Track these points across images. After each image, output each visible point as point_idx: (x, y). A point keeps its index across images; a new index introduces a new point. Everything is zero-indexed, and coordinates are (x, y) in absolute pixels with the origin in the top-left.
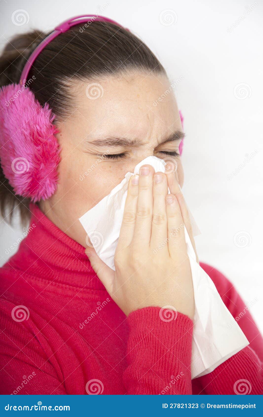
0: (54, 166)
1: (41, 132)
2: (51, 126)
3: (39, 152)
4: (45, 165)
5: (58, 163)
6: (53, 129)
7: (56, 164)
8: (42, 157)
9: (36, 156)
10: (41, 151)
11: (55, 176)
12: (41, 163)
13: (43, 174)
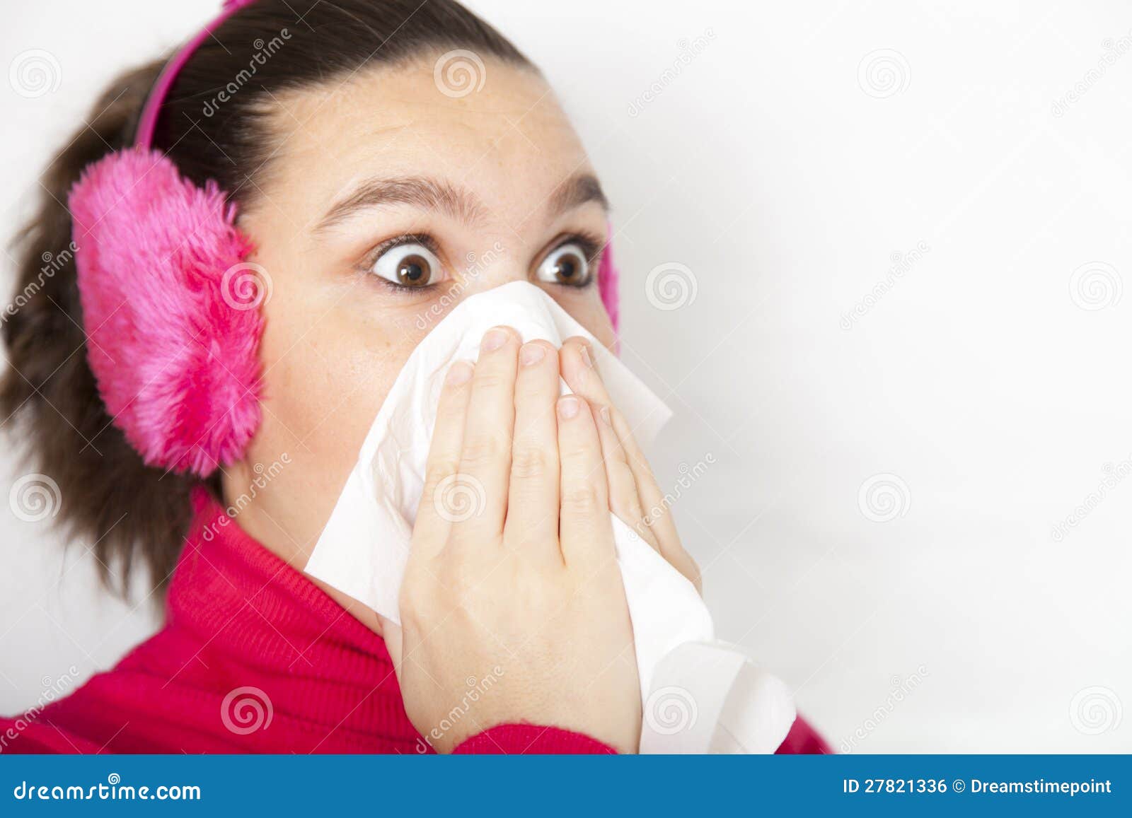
0: (249, 344)
1: (201, 249)
2: (230, 235)
3: (202, 308)
4: (221, 344)
5: (258, 335)
6: (236, 242)
7: (252, 339)
8: (212, 322)
9: (193, 322)
10: (208, 302)
11: (253, 379)
12: (209, 340)
13: (218, 374)
